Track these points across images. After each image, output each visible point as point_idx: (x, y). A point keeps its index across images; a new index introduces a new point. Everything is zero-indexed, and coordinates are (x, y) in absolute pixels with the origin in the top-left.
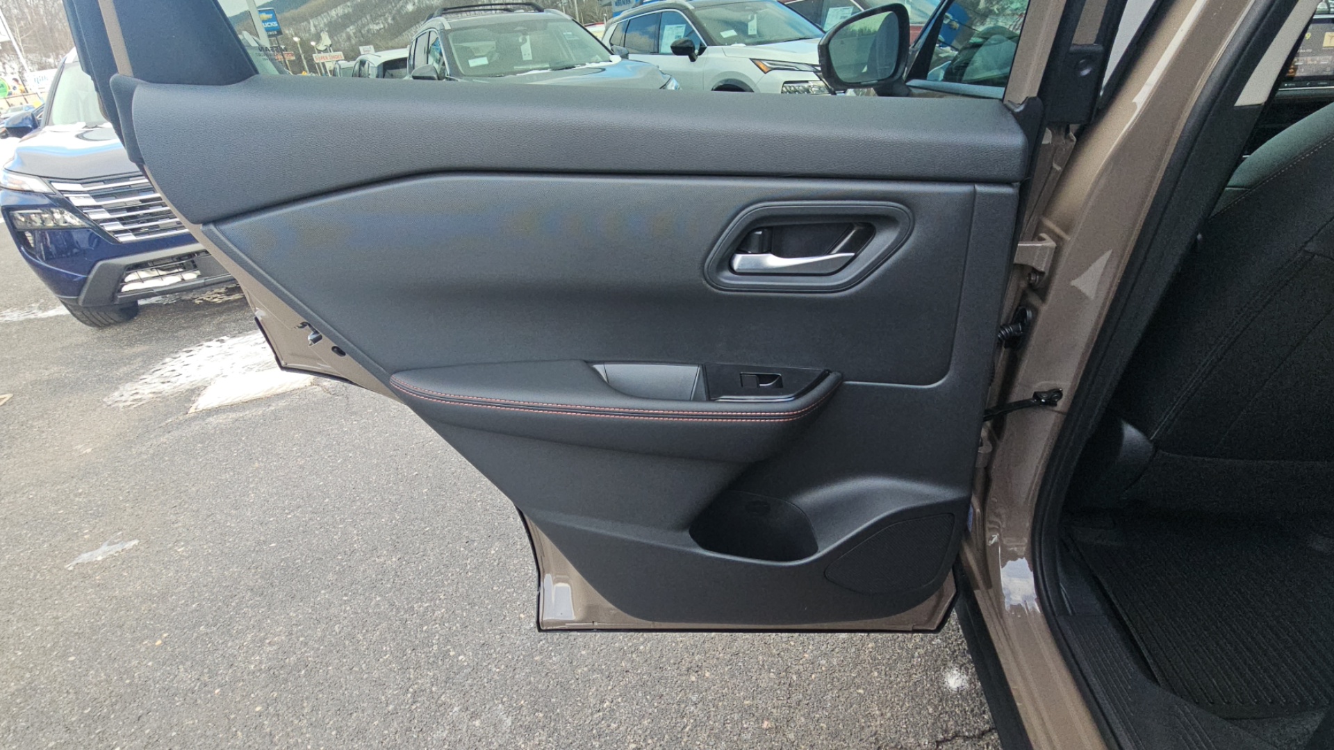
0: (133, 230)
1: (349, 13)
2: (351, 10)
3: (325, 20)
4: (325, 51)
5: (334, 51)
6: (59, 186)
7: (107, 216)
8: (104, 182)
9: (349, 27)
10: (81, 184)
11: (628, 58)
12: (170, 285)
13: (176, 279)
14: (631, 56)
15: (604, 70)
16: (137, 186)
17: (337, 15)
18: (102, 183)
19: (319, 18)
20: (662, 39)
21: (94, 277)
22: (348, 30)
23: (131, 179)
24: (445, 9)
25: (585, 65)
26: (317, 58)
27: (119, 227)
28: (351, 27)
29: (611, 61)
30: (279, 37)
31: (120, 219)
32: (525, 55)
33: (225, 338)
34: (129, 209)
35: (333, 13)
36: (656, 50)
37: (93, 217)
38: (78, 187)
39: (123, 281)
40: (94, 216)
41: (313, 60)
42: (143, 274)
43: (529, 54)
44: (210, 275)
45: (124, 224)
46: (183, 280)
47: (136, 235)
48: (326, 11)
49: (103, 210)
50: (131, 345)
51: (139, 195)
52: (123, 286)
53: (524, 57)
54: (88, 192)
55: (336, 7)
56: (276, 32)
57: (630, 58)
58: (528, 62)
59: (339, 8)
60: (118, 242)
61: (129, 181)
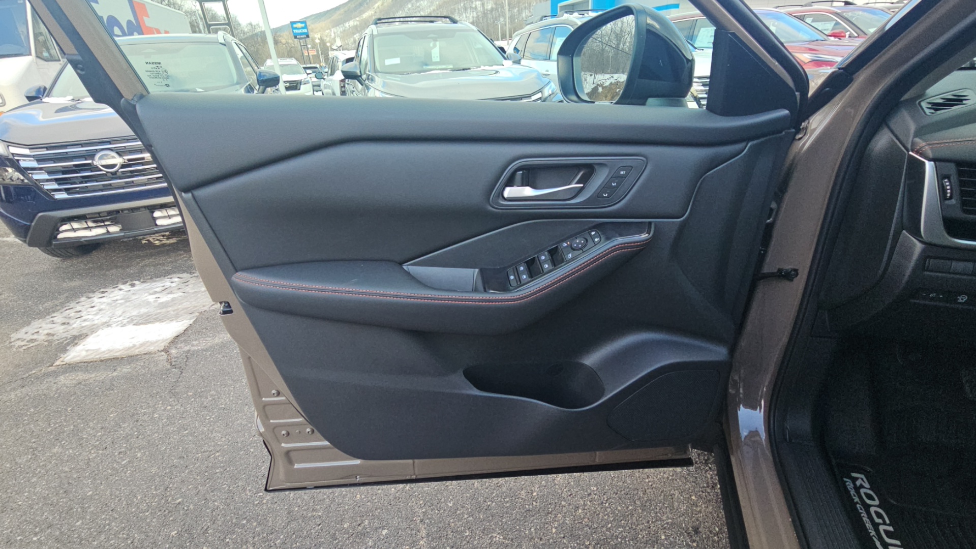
0: (66, 190)
1: (357, 25)
2: (358, 23)
3: (341, 29)
4: (336, 50)
5: (343, 50)
6: (13, 150)
7: (46, 177)
8: (48, 148)
9: (356, 34)
10: (30, 149)
11: (519, 63)
12: (97, 236)
13: (101, 231)
14: (523, 62)
15: (497, 72)
16: (80, 152)
17: (349, 26)
18: (45, 149)
19: (338, 27)
20: (554, 48)
21: (35, 224)
22: (355, 36)
23: (68, 147)
24: (380, 19)
25: (480, 67)
26: (332, 54)
27: (56, 186)
28: (357, 35)
29: (503, 65)
30: (307, 39)
31: (56, 180)
32: (434, 57)
33: (137, 282)
34: (64, 173)
35: (347, 25)
36: (548, 58)
37: (35, 177)
38: (26, 151)
39: (58, 230)
40: (37, 176)
41: (329, 55)
42: (76, 225)
43: (437, 57)
44: (130, 229)
45: (59, 184)
46: (108, 232)
47: (68, 194)
48: (343, 23)
49: (44, 172)
50: (71, 279)
51: (72, 161)
52: (58, 234)
53: (433, 59)
54: (33, 156)
55: (349, 21)
56: (305, 36)
57: (522, 64)
58: (436, 63)
59: (351, 21)
60: (54, 199)
61: (67, 148)
